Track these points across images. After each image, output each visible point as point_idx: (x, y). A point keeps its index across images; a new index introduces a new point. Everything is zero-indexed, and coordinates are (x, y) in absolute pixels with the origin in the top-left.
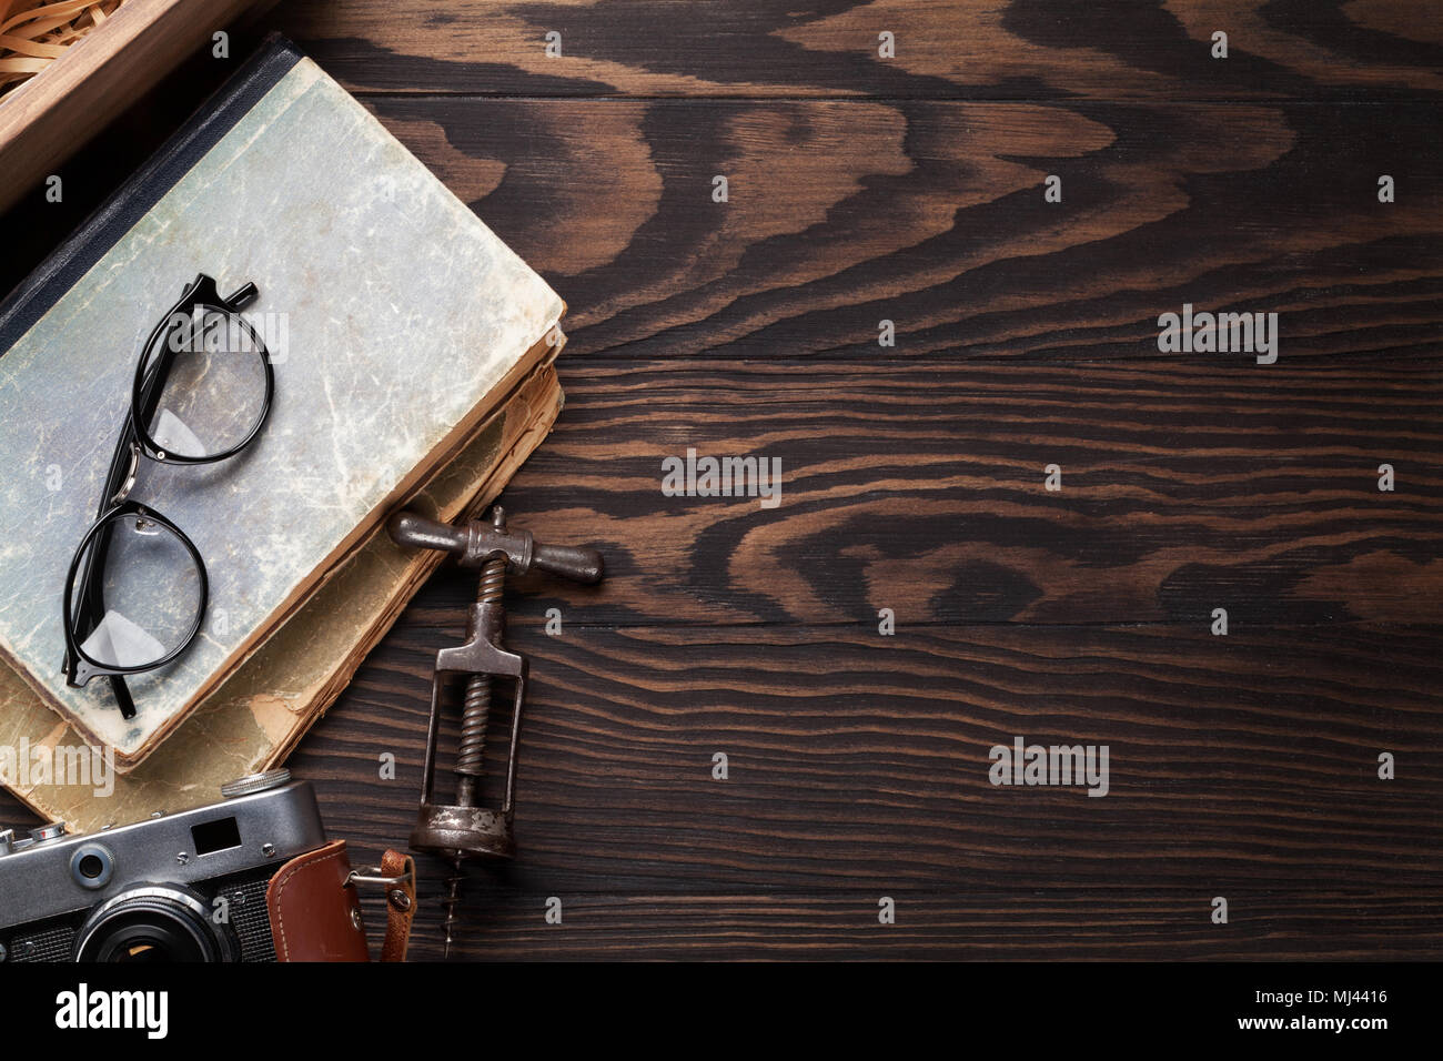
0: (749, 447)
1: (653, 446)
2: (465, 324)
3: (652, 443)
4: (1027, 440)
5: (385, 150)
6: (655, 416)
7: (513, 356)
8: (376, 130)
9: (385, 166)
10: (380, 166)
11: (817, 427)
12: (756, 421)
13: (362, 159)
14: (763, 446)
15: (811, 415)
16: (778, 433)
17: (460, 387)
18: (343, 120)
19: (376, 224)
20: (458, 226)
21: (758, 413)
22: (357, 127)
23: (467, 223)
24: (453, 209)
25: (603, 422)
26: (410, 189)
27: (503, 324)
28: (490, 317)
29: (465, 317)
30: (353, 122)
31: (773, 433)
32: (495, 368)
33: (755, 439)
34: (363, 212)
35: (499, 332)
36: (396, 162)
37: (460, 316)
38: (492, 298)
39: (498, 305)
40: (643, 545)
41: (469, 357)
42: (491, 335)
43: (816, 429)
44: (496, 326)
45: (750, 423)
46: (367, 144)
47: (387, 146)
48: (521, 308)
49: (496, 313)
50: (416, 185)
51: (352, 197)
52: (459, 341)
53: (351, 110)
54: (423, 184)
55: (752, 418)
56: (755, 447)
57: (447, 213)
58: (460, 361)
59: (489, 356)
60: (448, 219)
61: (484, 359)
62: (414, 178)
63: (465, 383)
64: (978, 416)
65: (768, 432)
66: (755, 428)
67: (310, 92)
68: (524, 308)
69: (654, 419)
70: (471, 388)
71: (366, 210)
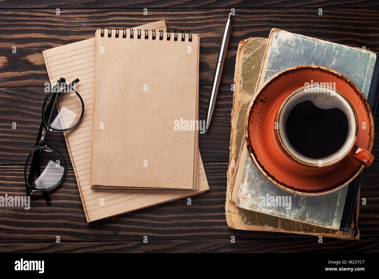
0: (242, 34)
1: (215, 34)
2: (258, 186)
3: (214, 33)
4: (322, 32)
5: (304, 219)
6: (215, 25)
7: (242, 185)
8: (310, 222)
9: (302, 214)
10: (303, 213)
11: (262, 28)
12: (245, 26)
13: (309, 212)
14: (246, 34)
15: (260, 25)
16: (251, 30)
17: (250, 169)
18: (320, 219)
19: (295, 198)
20: (275, 210)
21: (244, 24)
22: (315, 219)
23: (273, 212)
24: (279, 214)
25: (201, 27)
26: (292, 212)
27: (249, 192)
28: (253, 192)
29: (259, 188)
30: (317, 220)
31: (249, 30)
32: (244, 180)
33: (244, 32)
34: (301, 199)
35: (249, 189)
36: (300, 217)
37: (261, 188)
38: (256, 197)
39: (253, 196)
40: (212, 62)
41: (252, 178)
42: (250, 188)
43: (261, 29)
44: (250, 191)
45: (243, 27)
46: (310, 217)
47: (305, 219)
48: (247, 198)
49: (252, 194)
50: (292, 214)
51: (305, 201)
52: (257, 181)
53: (319, 223)
54: (290, 215)
55: (243, 25)
56: (244, 34)
57: (280, 211)
58: (254, 176)
59: (248, 182)
60: (279, 210)
61: (248, 180)
62: (293, 216)
63: (249, 172)
64: (308, 25)
65: (248, 29)
66: (244, 28)
67: (332, 221)
68: (246, 199)
69: (215, 26)
70: (247, 171)
71: (300, 200)
